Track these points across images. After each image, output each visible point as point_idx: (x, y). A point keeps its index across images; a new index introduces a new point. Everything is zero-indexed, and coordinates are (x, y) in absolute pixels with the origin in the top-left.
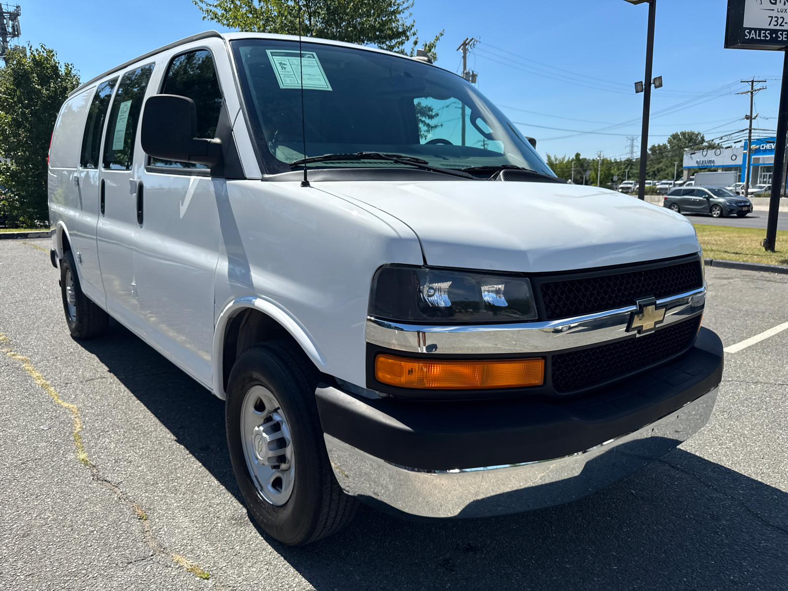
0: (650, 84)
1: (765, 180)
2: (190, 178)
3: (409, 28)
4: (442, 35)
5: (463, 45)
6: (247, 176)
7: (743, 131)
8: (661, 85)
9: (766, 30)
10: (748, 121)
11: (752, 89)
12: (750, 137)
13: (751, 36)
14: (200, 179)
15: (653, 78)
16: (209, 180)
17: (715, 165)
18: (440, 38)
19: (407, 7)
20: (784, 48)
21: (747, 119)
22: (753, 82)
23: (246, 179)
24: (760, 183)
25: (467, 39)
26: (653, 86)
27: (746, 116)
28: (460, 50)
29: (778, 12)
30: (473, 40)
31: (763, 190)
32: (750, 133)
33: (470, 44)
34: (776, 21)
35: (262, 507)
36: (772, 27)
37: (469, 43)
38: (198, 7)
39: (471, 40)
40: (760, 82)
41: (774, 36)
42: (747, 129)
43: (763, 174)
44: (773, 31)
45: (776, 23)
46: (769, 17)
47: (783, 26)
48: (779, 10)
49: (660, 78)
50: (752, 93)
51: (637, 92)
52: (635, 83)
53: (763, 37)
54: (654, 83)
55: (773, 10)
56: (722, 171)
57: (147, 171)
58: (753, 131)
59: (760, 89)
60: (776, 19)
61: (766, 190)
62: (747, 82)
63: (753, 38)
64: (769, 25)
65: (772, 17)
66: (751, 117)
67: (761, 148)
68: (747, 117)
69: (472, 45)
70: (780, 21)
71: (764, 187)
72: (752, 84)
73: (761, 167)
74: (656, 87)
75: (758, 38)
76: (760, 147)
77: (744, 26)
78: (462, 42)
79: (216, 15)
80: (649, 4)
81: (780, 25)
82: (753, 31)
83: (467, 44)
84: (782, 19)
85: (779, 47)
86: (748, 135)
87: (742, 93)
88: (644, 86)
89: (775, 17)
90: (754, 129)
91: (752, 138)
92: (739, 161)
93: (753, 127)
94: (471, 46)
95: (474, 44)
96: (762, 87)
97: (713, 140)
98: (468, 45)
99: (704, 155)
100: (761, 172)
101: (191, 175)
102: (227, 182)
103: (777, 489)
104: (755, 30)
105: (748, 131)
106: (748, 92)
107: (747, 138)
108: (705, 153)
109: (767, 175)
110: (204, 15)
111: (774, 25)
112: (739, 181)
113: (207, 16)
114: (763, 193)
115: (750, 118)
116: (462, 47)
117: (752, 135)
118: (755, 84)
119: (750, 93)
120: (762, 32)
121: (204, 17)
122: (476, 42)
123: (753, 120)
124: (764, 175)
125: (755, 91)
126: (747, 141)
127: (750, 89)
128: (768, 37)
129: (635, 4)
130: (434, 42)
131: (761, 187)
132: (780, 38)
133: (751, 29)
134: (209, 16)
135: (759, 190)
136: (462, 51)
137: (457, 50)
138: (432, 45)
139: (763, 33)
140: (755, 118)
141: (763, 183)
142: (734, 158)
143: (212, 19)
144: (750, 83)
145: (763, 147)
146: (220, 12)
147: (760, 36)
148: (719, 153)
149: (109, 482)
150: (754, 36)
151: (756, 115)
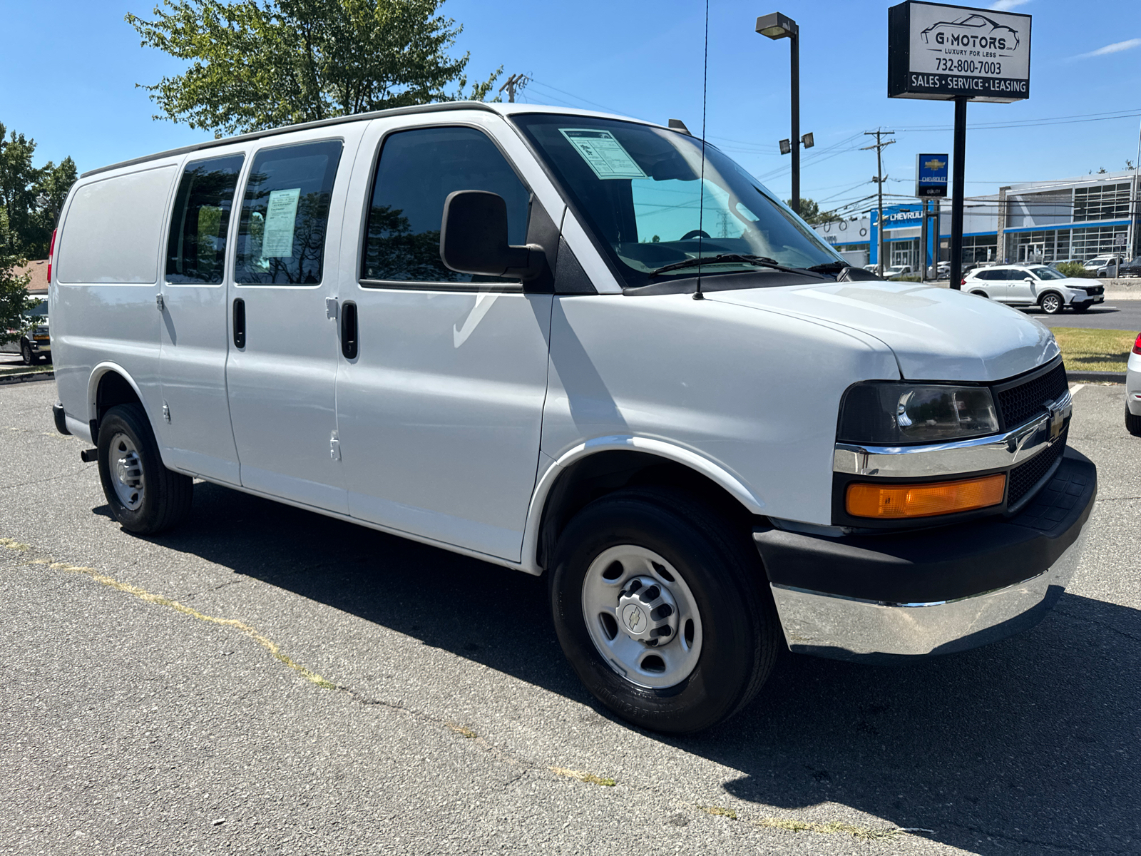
0: (799, 143)
1: (899, 260)
2: (476, 296)
3: (461, 62)
4: (500, 72)
5: (508, 83)
6: (599, 291)
7: (872, 197)
8: (812, 145)
9: (935, 75)
10: (877, 184)
11: (879, 143)
12: (880, 205)
13: (919, 83)
14: (499, 297)
15: (801, 135)
16: (522, 298)
17: (838, 242)
18: (497, 78)
19: (454, 33)
20: (953, 98)
21: (876, 181)
22: (878, 134)
23: (596, 293)
24: (893, 265)
25: (515, 76)
26: (802, 145)
27: (874, 177)
28: (505, 90)
29: (946, 53)
30: (523, 78)
31: (899, 272)
32: (880, 200)
33: (519, 82)
34: (945, 64)
35: (634, 695)
36: (940, 72)
37: (516, 82)
38: (135, 27)
39: (520, 77)
40: (887, 133)
41: (943, 82)
42: (876, 195)
43: (896, 252)
44: (942, 77)
45: (944, 67)
46: (937, 59)
47: (952, 70)
48: (947, 51)
49: (811, 134)
50: (879, 148)
51: (783, 153)
52: (780, 142)
53: (932, 83)
54: (803, 141)
55: (941, 51)
56: (847, 250)
57: (363, 287)
58: (883, 197)
59: (888, 143)
60: (944, 62)
61: (903, 273)
62: (873, 134)
63: (921, 85)
64: (938, 69)
65: (940, 59)
66: (880, 179)
67: (891, 219)
68: (875, 180)
69: (522, 84)
70: (949, 64)
71: (901, 269)
72: (879, 136)
73: (893, 244)
74: (806, 147)
75: (926, 85)
76: (889, 217)
77: (910, 71)
78: (507, 80)
79: (162, 39)
80: (790, 39)
81: (950, 70)
82: (920, 77)
83: (514, 83)
84: (951, 62)
85: (949, 96)
86: (877, 202)
87: (867, 149)
88: (791, 146)
89: (943, 59)
90: (885, 195)
91: (883, 206)
92: (867, 238)
93: (883, 192)
94: (519, 86)
95: (524, 83)
96: (890, 141)
97: (836, 210)
98: (515, 85)
99: (827, 230)
100: (893, 250)
101: (477, 292)
102: (561, 299)
103: (1131, 608)
104: (923, 75)
105: (877, 198)
106: (875, 146)
107: (878, 206)
108: (827, 228)
109: (900, 253)
110: (144, 40)
111: (943, 69)
112: (869, 264)
113: (148, 41)
114: (900, 277)
115: (878, 180)
116: (507, 86)
117: (883, 202)
118: (881, 136)
119: (876, 149)
120: (931, 77)
121: (143, 43)
122: (526, 80)
123: (882, 184)
124: (897, 254)
125: (883, 145)
126: (878, 211)
127: (876, 144)
128: (937, 84)
129: (774, 39)
130: (490, 83)
131: (897, 270)
132: (950, 85)
133: (918, 74)
134: (152, 41)
135: (895, 273)
136: (508, 93)
137: (500, 91)
138: (487, 87)
139: (932, 79)
140: (884, 181)
141: (897, 264)
142: (863, 232)
143: (157, 45)
144: (876, 135)
145: (893, 217)
146: (168, 35)
147: (928, 83)
148: (844, 227)
149: (384, 704)
150: (922, 83)
151: (885, 177)
